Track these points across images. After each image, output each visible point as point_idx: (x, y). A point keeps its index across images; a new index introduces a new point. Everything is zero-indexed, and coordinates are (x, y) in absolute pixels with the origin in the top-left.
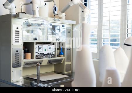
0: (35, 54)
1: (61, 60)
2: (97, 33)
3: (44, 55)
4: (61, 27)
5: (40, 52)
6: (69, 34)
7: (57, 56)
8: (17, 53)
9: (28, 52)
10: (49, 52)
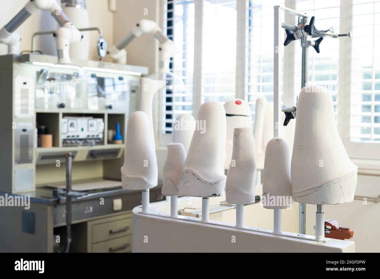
0: (62, 137)
1: (115, 152)
2: (191, 94)
3: (80, 140)
4: (117, 81)
5: (70, 134)
6: (134, 95)
7: (109, 142)
8: (24, 133)
9: (46, 132)
10: (91, 134)
